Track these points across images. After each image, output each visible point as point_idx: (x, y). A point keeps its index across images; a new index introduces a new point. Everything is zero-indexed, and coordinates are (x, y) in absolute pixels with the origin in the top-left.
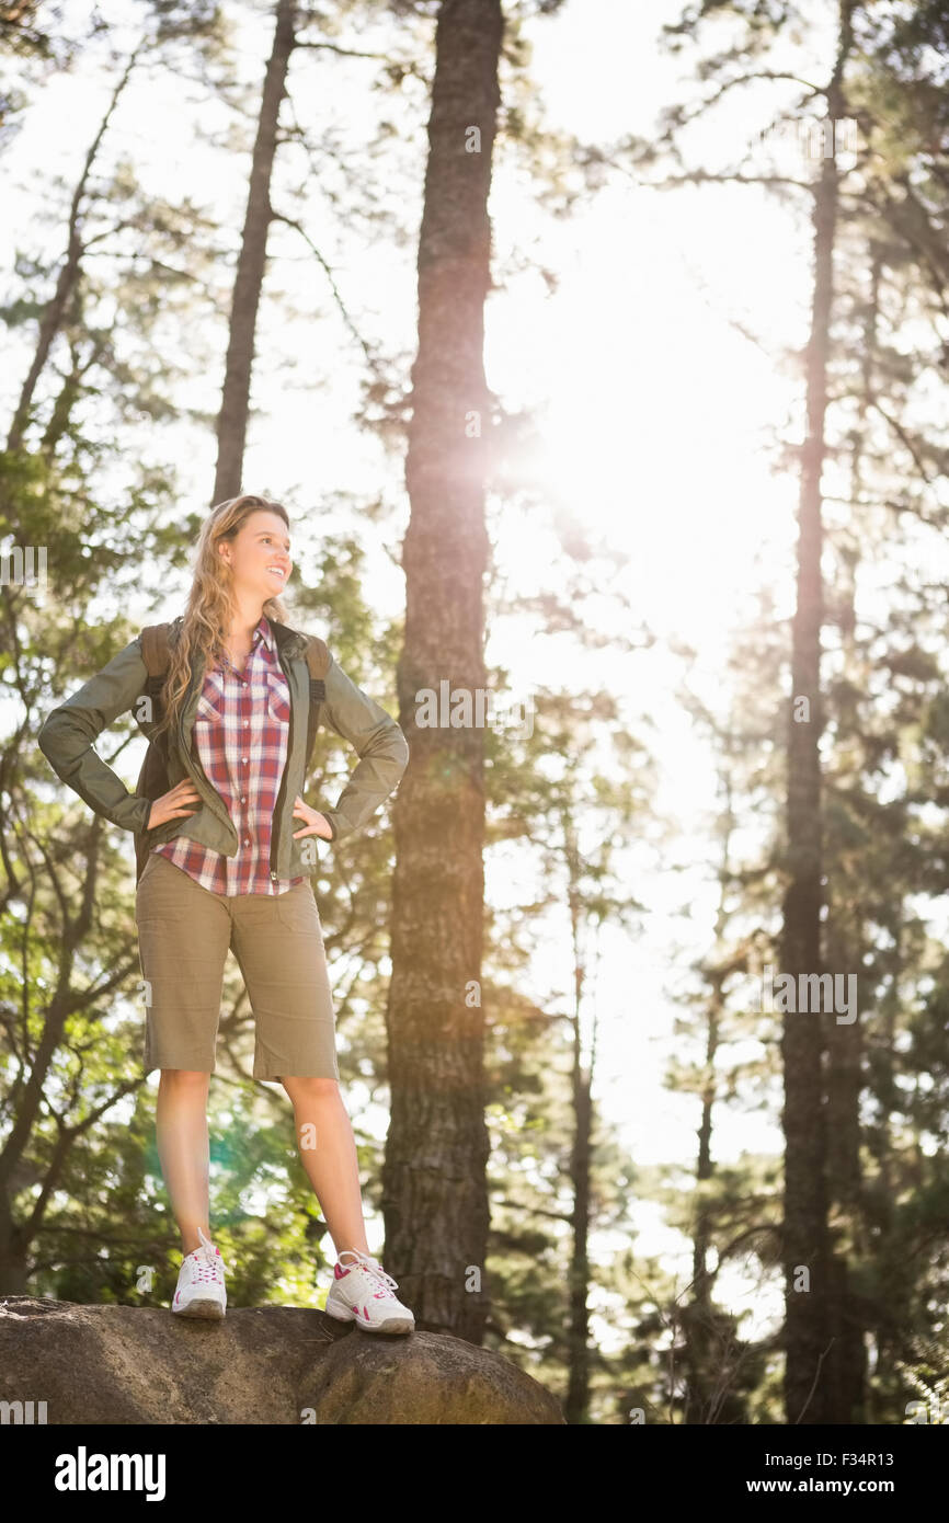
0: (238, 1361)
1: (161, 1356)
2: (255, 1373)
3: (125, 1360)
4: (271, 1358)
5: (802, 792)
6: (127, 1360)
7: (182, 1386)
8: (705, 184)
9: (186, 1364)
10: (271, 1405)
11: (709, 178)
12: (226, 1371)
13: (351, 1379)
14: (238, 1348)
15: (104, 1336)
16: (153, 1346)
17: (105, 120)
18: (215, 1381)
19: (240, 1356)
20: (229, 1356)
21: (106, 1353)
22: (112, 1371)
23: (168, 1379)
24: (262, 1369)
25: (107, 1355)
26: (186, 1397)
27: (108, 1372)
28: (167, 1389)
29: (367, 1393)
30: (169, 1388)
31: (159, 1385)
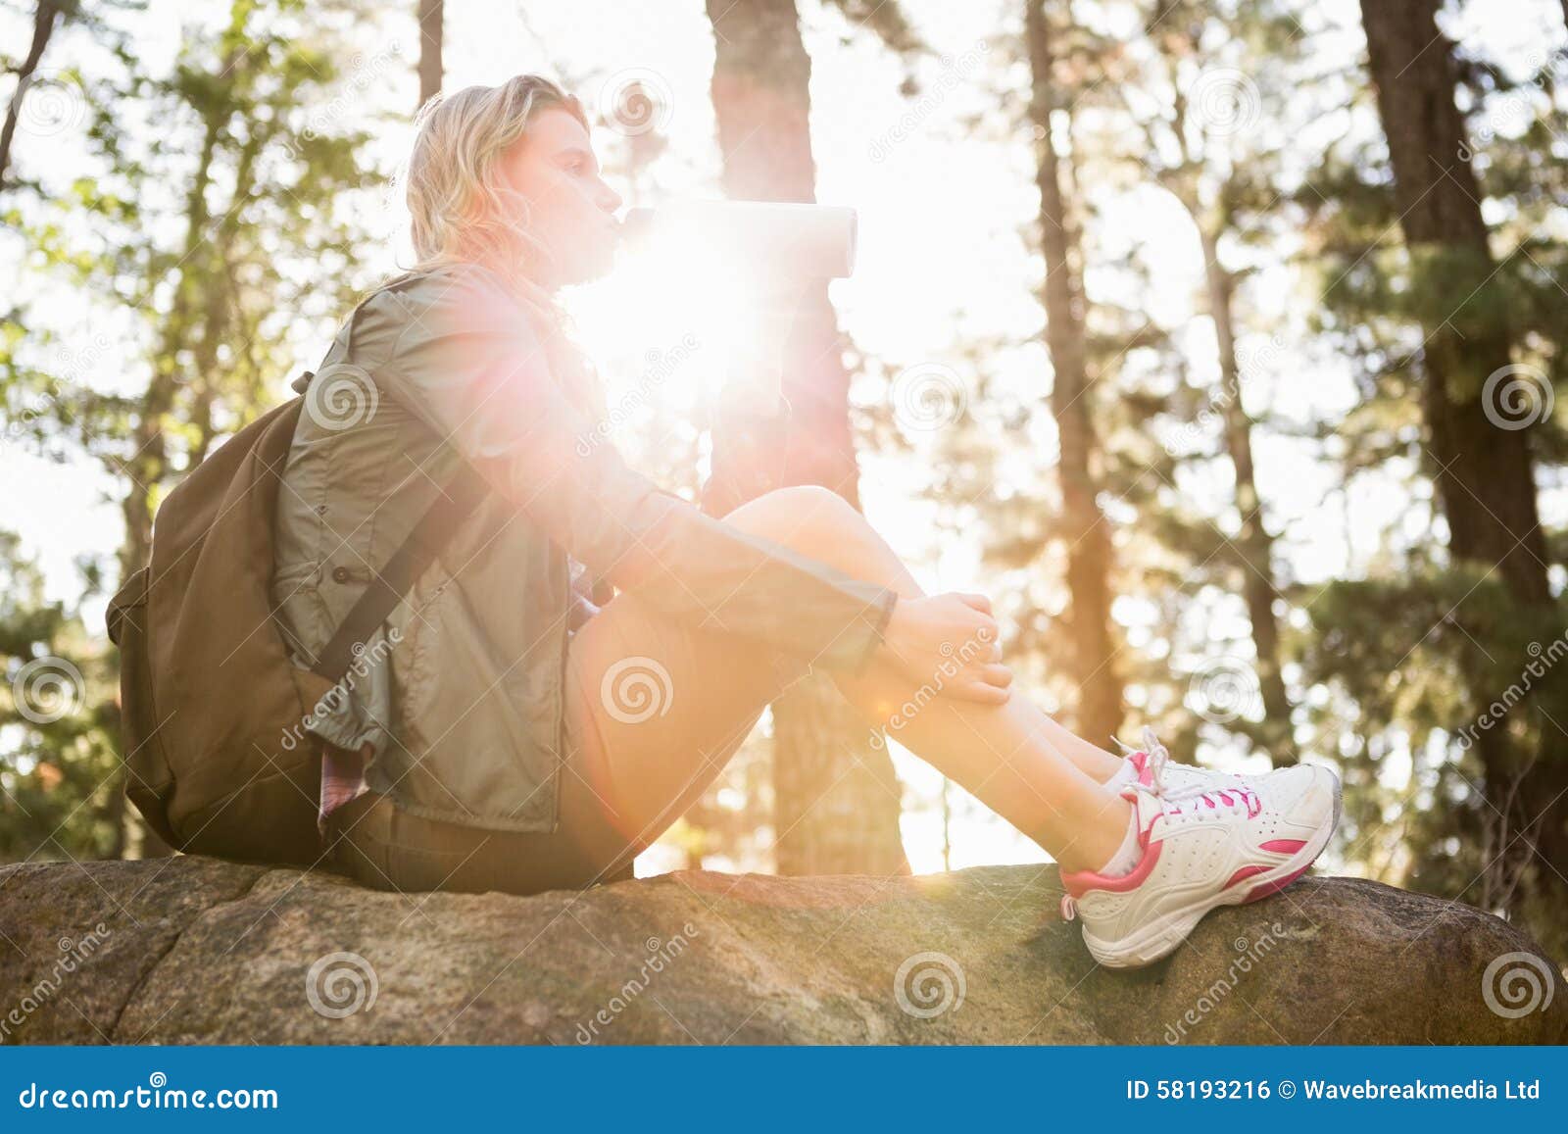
2: (1008, 973)
6: (761, 962)
7: (882, 1008)
15: (699, 917)
16: (796, 935)
19: (965, 943)
20: (944, 946)
21: (717, 949)
22: (741, 984)
23: (852, 995)
24: (1017, 964)
25: (719, 954)
26: (896, 1026)
27: (732, 988)
28: (856, 1015)
29: (1276, 983)
30: (860, 1014)
31: (837, 1006)
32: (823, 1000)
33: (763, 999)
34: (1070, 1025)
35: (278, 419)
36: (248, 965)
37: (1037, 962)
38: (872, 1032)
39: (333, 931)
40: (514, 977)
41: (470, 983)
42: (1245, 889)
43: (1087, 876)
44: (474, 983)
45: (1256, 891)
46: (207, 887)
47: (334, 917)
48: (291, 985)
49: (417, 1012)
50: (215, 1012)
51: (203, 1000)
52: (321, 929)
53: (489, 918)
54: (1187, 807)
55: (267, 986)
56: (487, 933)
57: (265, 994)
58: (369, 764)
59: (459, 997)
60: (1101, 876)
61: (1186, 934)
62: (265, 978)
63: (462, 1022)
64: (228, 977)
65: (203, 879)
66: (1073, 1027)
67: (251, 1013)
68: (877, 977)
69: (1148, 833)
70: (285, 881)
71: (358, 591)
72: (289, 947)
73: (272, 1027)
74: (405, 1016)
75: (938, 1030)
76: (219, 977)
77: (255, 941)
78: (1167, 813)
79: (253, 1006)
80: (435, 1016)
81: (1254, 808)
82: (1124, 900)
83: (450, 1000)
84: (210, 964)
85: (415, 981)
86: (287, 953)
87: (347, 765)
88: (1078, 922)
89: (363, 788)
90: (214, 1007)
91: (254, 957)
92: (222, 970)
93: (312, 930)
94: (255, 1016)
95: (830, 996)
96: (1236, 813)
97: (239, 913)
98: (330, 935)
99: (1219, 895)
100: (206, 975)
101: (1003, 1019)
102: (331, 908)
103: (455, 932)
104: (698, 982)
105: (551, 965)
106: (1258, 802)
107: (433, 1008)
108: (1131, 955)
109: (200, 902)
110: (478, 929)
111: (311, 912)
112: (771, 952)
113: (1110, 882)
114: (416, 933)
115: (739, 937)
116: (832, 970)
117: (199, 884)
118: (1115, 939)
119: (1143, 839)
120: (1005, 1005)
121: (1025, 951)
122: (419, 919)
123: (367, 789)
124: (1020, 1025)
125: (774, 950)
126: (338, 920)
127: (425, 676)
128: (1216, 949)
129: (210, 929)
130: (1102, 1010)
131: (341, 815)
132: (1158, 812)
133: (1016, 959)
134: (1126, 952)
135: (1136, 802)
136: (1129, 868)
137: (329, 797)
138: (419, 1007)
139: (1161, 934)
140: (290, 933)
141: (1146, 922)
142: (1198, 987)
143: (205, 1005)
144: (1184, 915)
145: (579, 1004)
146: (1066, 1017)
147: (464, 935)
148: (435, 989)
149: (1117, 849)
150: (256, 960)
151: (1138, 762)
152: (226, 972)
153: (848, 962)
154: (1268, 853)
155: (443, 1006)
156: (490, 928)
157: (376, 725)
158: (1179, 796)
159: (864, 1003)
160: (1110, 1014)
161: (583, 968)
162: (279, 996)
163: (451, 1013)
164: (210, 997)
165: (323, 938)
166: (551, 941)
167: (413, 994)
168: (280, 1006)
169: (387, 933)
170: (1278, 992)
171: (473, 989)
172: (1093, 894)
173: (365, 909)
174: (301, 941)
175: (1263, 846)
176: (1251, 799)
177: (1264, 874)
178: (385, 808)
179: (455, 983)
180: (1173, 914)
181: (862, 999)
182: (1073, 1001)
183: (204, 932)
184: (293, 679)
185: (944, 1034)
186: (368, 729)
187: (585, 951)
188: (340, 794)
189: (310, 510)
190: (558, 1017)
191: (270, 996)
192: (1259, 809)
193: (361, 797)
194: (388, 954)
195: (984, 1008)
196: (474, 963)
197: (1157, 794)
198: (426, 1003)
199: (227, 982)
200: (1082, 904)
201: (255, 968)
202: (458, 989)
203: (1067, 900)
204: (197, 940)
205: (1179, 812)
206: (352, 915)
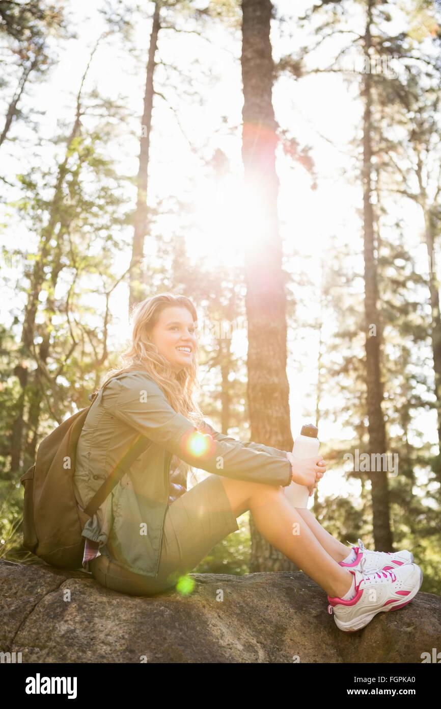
0: (295, 621)
1: (245, 623)
2: (308, 630)
3: (224, 631)
4: (315, 617)
5: (370, 302)
6: (225, 630)
7: (264, 646)
8: (319, 73)
9: (262, 627)
10: (325, 655)
11: (321, 71)
12: (289, 630)
13: (379, 634)
14: (292, 610)
15: (206, 611)
16: (238, 615)
17: (88, 65)
18: (284, 638)
19: (295, 617)
20: (288, 618)
21: (210, 626)
22: (217, 640)
23: (254, 641)
24: (312, 626)
25: (211, 627)
26: (268, 655)
27: (214, 642)
28: (255, 650)
29: (397, 647)
30: (256, 649)
31: (249, 647)
32: (244, 645)
33: (224, 647)
34: (327, 652)
35: (80, 416)
36: (57, 625)
37: (319, 625)
38: (260, 658)
39: (85, 614)
40: (142, 641)
41: (128, 641)
42: (390, 607)
43: (337, 600)
44: (129, 642)
45: (393, 608)
46: (46, 585)
47: (86, 608)
48: (70, 637)
49: (110, 652)
50: (46, 641)
51: (43, 635)
52: (81, 614)
53: (136, 613)
54: (371, 577)
55: (63, 636)
56: (135, 620)
57: (62, 640)
58: (100, 547)
59: (124, 647)
60: (342, 600)
61: (369, 622)
62: (63, 633)
63: (124, 658)
64: (51, 628)
65: (45, 581)
66: (328, 653)
67: (57, 646)
68: (264, 632)
69: (358, 586)
70: (71, 586)
71: (101, 482)
72: (71, 620)
73: (64, 653)
74: (106, 654)
75: (282, 655)
76: (48, 627)
77: (60, 615)
78: (365, 580)
79: (58, 643)
80: (116, 655)
81: (394, 579)
82: (350, 609)
83: (121, 648)
84: (45, 621)
85: (111, 639)
86: (70, 622)
87: (94, 546)
88: (333, 614)
89: (99, 554)
90: (46, 639)
91: (59, 622)
92: (49, 625)
93: (78, 613)
94: (59, 647)
95: (247, 642)
96: (388, 581)
97: (55, 601)
98: (84, 616)
99: (381, 609)
100: (44, 626)
101: (305, 649)
102: (85, 603)
103: (124, 618)
104: (203, 641)
105: (154, 637)
106: (395, 577)
107: (116, 651)
108: (351, 627)
109: (43, 591)
110: (132, 618)
111: (78, 605)
112: (228, 624)
113: (345, 602)
114: (112, 617)
115: (218, 618)
116: (249, 630)
117: (43, 583)
118: (346, 622)
119: (357, 588)
120: (306, 643)
121: (315, 620)
122: (113, 611)
123: (100, 554)
124: (310, 651)
125: (230, 622)
126: (87, 609)
127: (120, 515)
128: (378, 629)
129: (46, 606)
130: (339, 644)
131: (90, 563)
132: (362, 579)
133: (312, 624)
134: (349, 626)
135: (355, 575)
136: (352, 598)
137: (86, 556)
138: (111, 650)
139: (361, 621)
140: (71, 614)
141: (356, 617)
142: (371, 642)
143: (43, 637)
144: (369, 615)
145: (163, 652)
146: (326, 649)
147: (128, 620)
148: (116, 643)
149: (348, 591)
150: (60, 623)
151: (356, 550)
152: (50, 626)
153: (254, 626)
154: (398, 595)
155: (119, 651)
156: (136, 618)
157: (105, 534)
158: (369, 573)
159: (258, 645)
160: (342, 646)
161: (165, 639)
162: (67, 641)
163: (121, 653)
164: (45, 635)
165: (81, 618)
166: (155, 626)
167: (109, 644)
168: (66, 645)
169: (102, 616)
170: (397, 651)
171: (129, 644)
172: (339, 606)
173: (96, 604)
174: (75, 618)
175: (396, 593)
176: (393, 575)
177: (397, 602)
178: (106, 562)
179: (123, 641)
180: (365, 614)
181: (258, 642)
182: (329, 642)
183: (44, 607)
184: (78, 513)
185: (284, 656)
186: (102, 535)
187: (166, 631)
188: (91, 555)
189: (85, 453)
190: (156, 657)
191: (64, 640)
192: (396, 579)
193: (98, 557)
194: (102, 626)
195: (299, 644)
196: (130, 633)
197: (362, 572)
198: (113, 649)
199: (50, 630)
200: (335, 608)
201: (60, 627)
202: (124, 644)
203: (330, 607)
204: (42, 610)
205: (369, 579)
206: (92, 607)
